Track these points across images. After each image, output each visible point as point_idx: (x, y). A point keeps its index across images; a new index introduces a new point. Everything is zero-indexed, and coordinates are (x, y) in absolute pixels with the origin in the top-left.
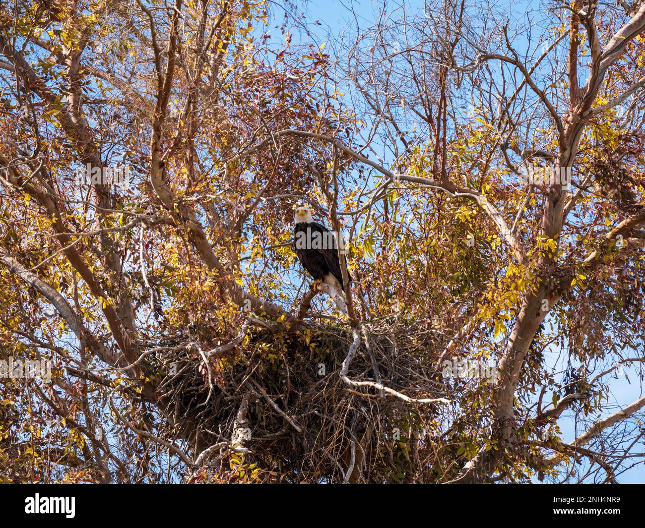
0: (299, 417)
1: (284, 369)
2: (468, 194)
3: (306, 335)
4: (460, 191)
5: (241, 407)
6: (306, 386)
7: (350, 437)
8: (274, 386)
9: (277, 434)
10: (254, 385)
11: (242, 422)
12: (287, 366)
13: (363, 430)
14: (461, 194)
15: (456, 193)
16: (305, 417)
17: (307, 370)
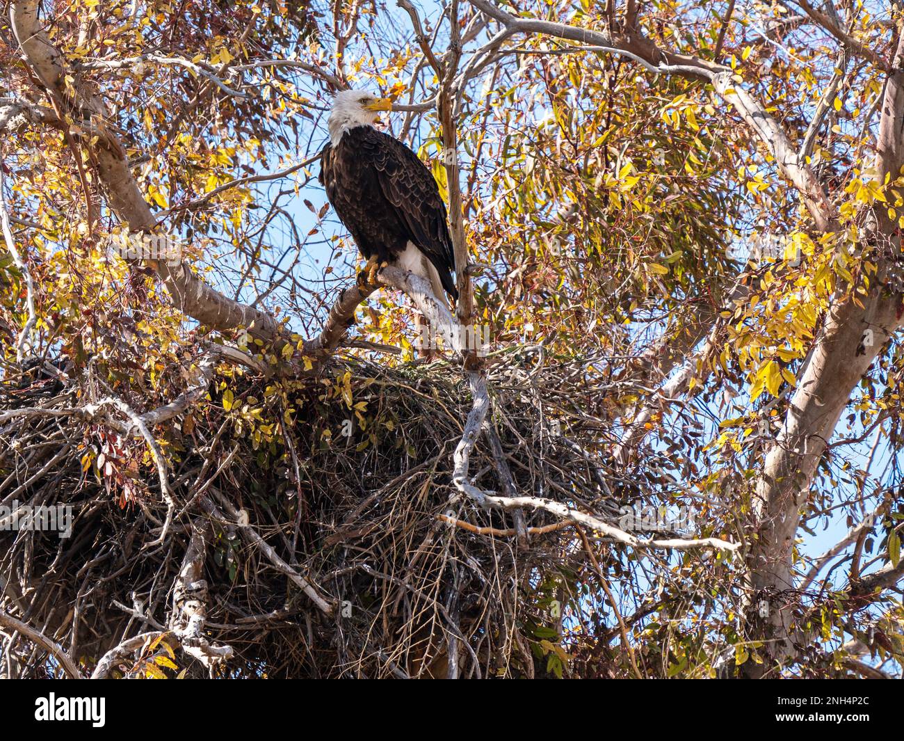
0: (326, 578)
1: (290, 465)
2: (691, 68)
3: (341, 384)
4: (673, 60)
5: (189, 551)
6: (339, 508)
7: (445, 623)
8: (264, 504)
9: (271, 615)
10: (217, 502)
11: (194, 585)
12: (295, 458)
13: (476, 611)
14: (675, 67)
15: (663, 66)
16: (339, 576)
17: (339, 468)
